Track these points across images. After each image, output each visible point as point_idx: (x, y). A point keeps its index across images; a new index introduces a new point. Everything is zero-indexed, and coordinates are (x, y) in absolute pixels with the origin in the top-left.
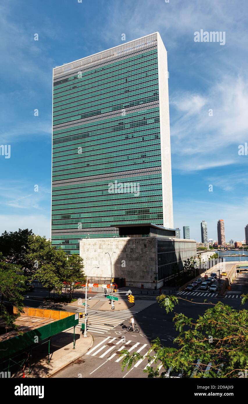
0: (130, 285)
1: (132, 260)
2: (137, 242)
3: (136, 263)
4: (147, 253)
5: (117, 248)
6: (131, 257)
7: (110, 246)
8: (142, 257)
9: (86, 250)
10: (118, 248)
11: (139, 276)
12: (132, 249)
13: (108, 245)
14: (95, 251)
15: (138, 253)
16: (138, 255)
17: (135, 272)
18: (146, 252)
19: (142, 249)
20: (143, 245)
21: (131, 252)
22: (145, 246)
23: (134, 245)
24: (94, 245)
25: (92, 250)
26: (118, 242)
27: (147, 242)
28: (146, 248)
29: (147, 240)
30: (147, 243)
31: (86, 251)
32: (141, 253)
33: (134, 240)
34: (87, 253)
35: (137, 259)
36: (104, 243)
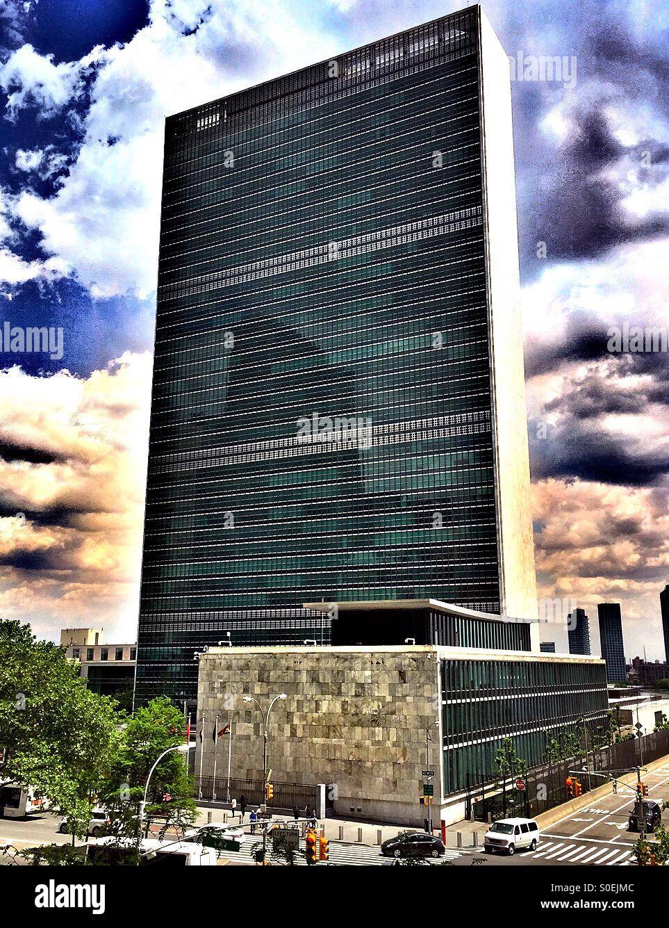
0: (352, 810)
1: (360, 723)
2: (378, 663)
3: (373, 733)
4: (409, 699)
5: (313, 680)
6: (357, 714)
7: (291, 672)
8: (393, 713)
9: (217, 685)
10: (318, 682)
11: (381, 779)
12: (361, 686)
13: (287, 669)
14: (246, 691)
15: (378, 699)
16: (379, 706)
17: (369, 764)
18: (405, 696)
19: (392, 688)
20: (396, 673)
21: (356, 696)
22: (402, 675)
23: (368, 673)
24: (242, 670)
25: (235, 685)
26: (318, 659)
27: (407, 662)
28: (405, 682)
29: (410, 655)
30: (409, 666)
31: (216, 691)
32: (389, 699)
33: (368, 656)
34: (219, 696)
35: (375, 721)
36: (275, 665)
